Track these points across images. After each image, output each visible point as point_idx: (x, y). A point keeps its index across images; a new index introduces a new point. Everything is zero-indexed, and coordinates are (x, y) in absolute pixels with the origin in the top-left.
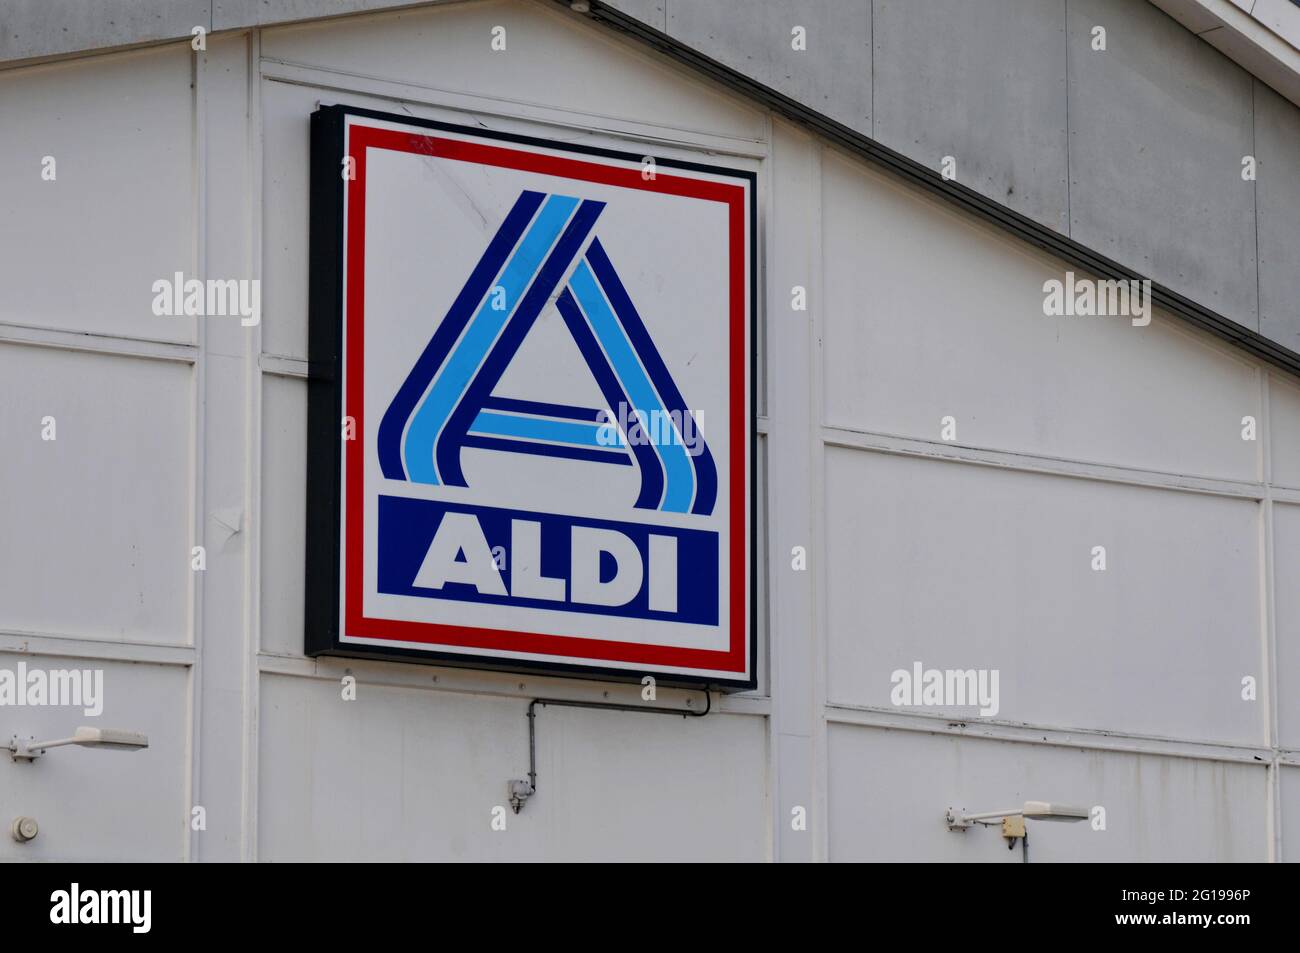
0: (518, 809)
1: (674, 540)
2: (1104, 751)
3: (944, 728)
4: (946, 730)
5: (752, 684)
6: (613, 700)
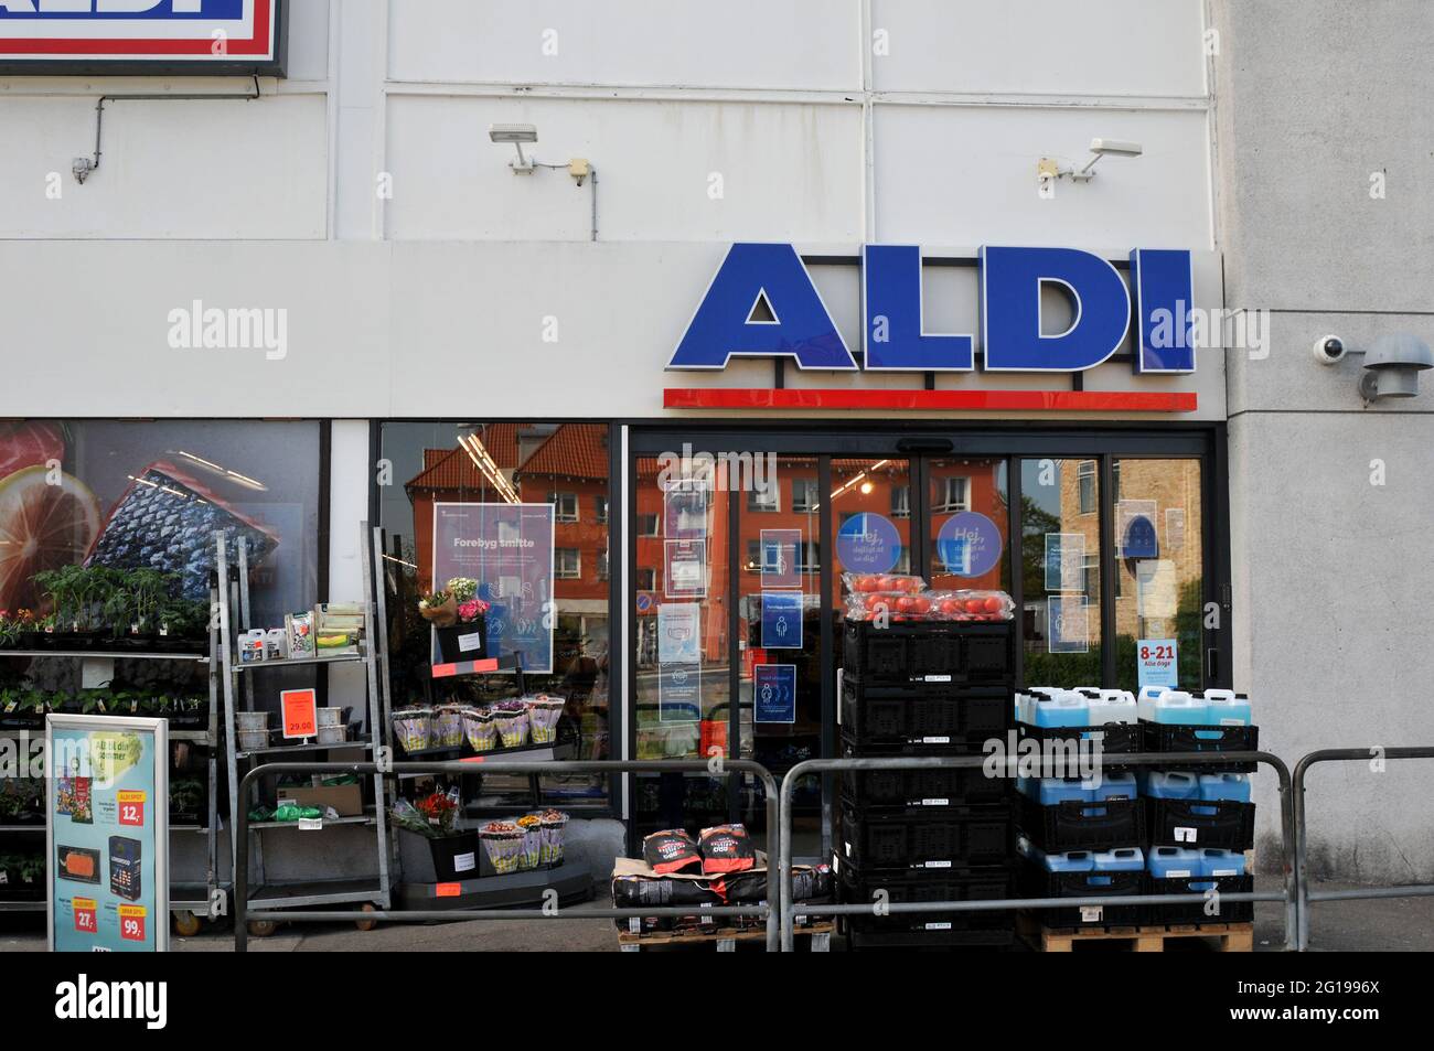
0: (81, 181)
2: (682, 101)
3: (510, 93)
4: (512, 94)
6: (173, 91)
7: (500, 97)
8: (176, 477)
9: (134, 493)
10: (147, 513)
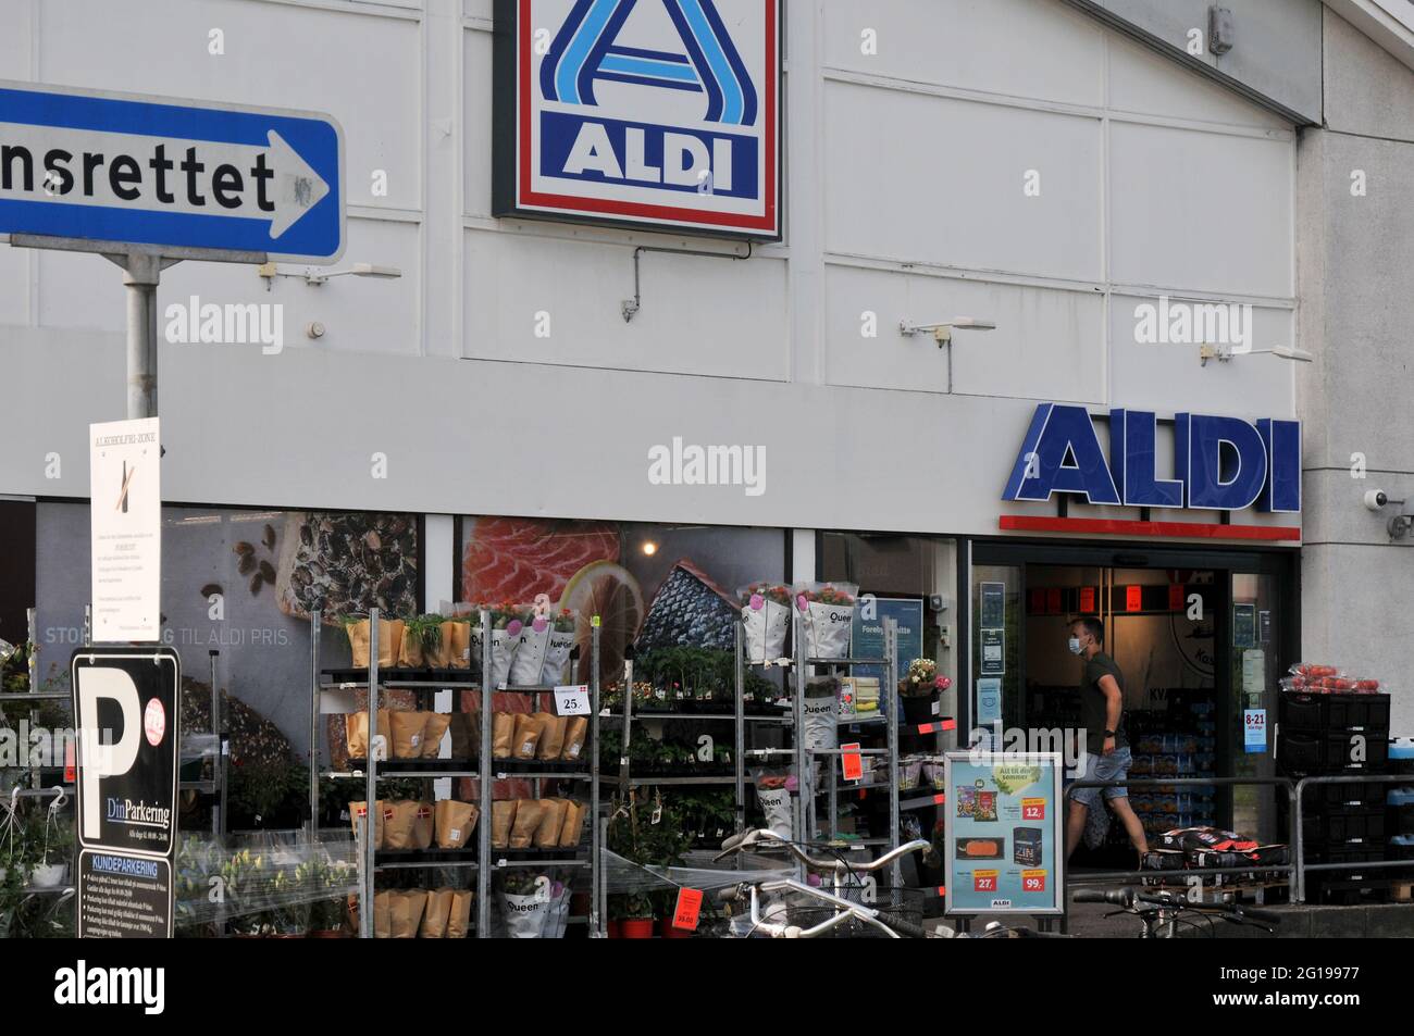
0: (628, 319)
1: (730, 142)
2: (1000, 283)
3: (900, 269)
4: (901, 270)
5: (779, 238)
6: (688, 247)
7: (892, 271)
8: (694, 572)
9: (667, 585)
10: (675, 601)
